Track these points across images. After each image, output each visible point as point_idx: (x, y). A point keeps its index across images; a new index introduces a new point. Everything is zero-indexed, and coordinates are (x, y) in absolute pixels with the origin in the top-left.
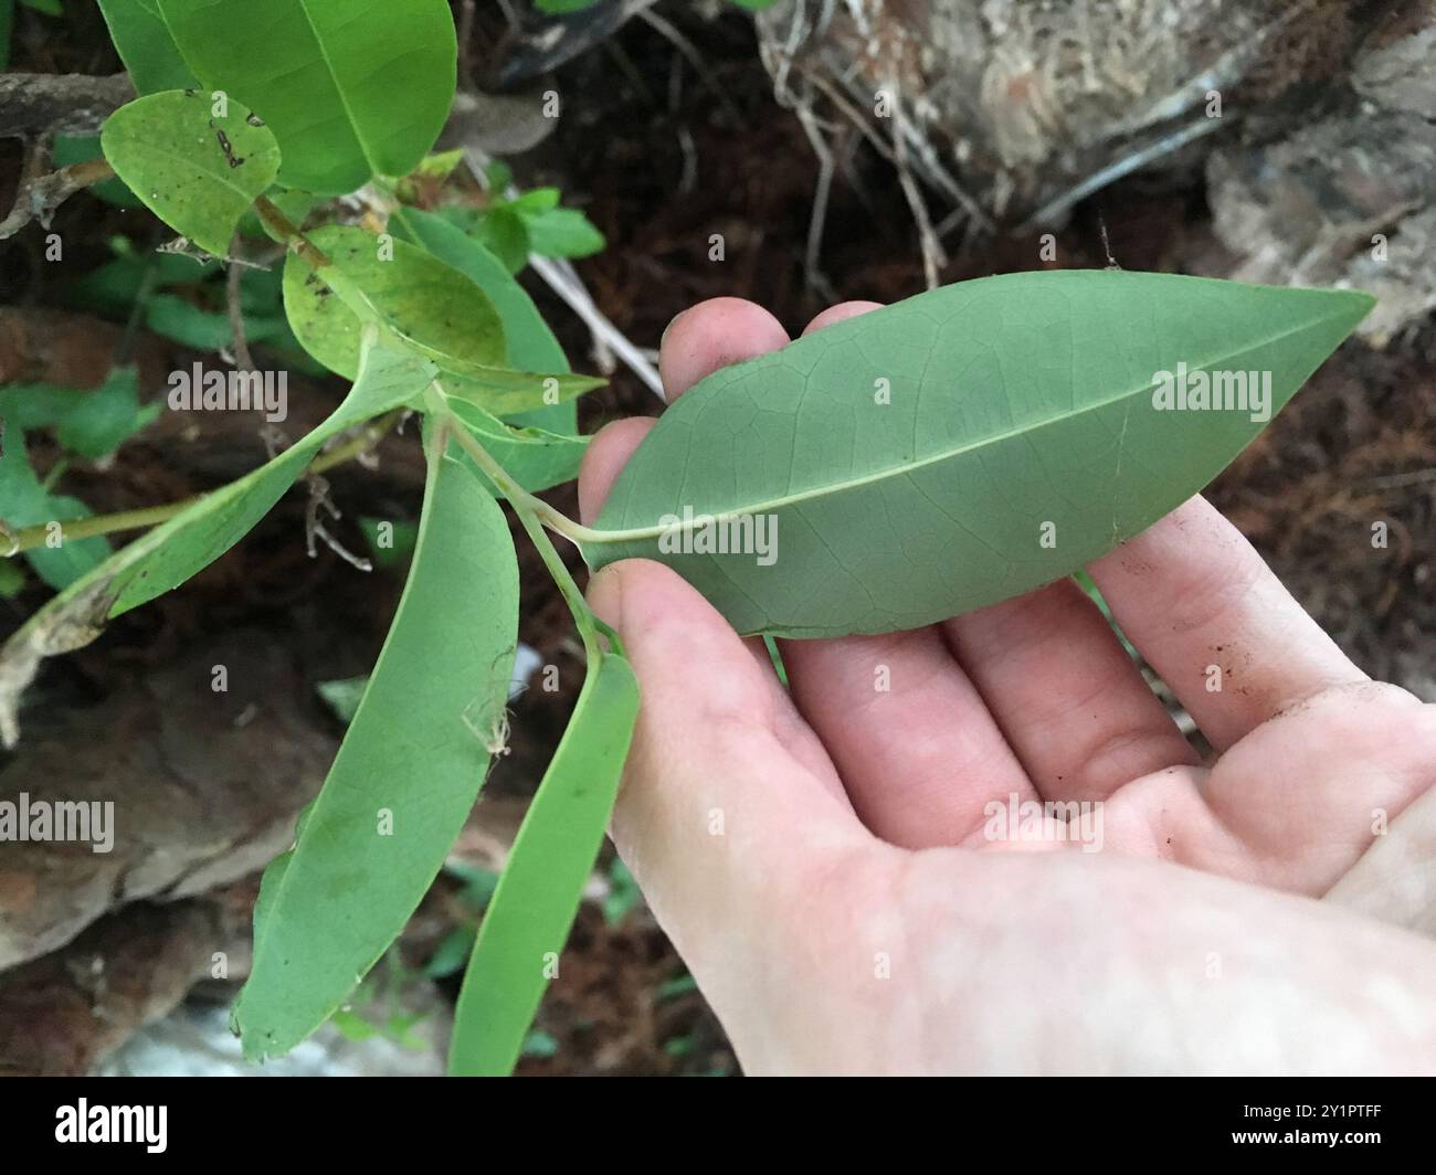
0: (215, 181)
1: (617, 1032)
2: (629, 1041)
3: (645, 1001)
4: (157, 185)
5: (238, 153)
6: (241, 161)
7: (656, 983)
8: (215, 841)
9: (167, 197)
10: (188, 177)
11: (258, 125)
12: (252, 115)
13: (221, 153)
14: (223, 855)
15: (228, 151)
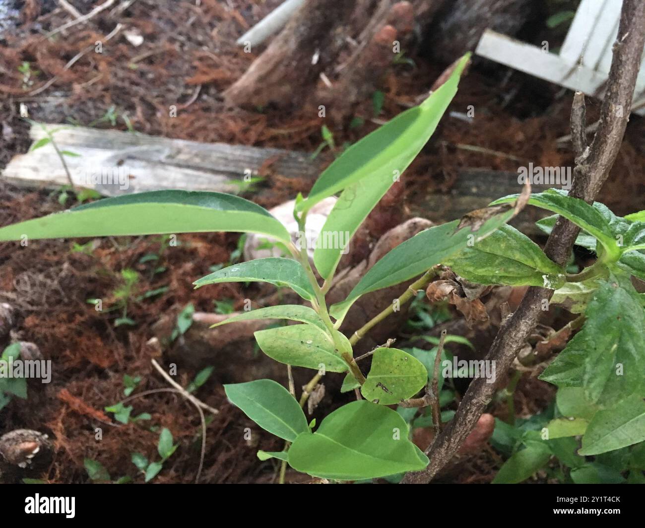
0: (385, 374)
1: (185, 274)
2: (181, 271)
3: (175, 284)
4: (406, 363)
5: (380, 388)
6: (377, 386)
7: (171, 291)
8: (341, 285)
9: (402, 360)
10: (396, 371)
11: (375, 400)
12: (378, 403)
13: (385, 385)
14: (338, 282)
15: (383, 387)
